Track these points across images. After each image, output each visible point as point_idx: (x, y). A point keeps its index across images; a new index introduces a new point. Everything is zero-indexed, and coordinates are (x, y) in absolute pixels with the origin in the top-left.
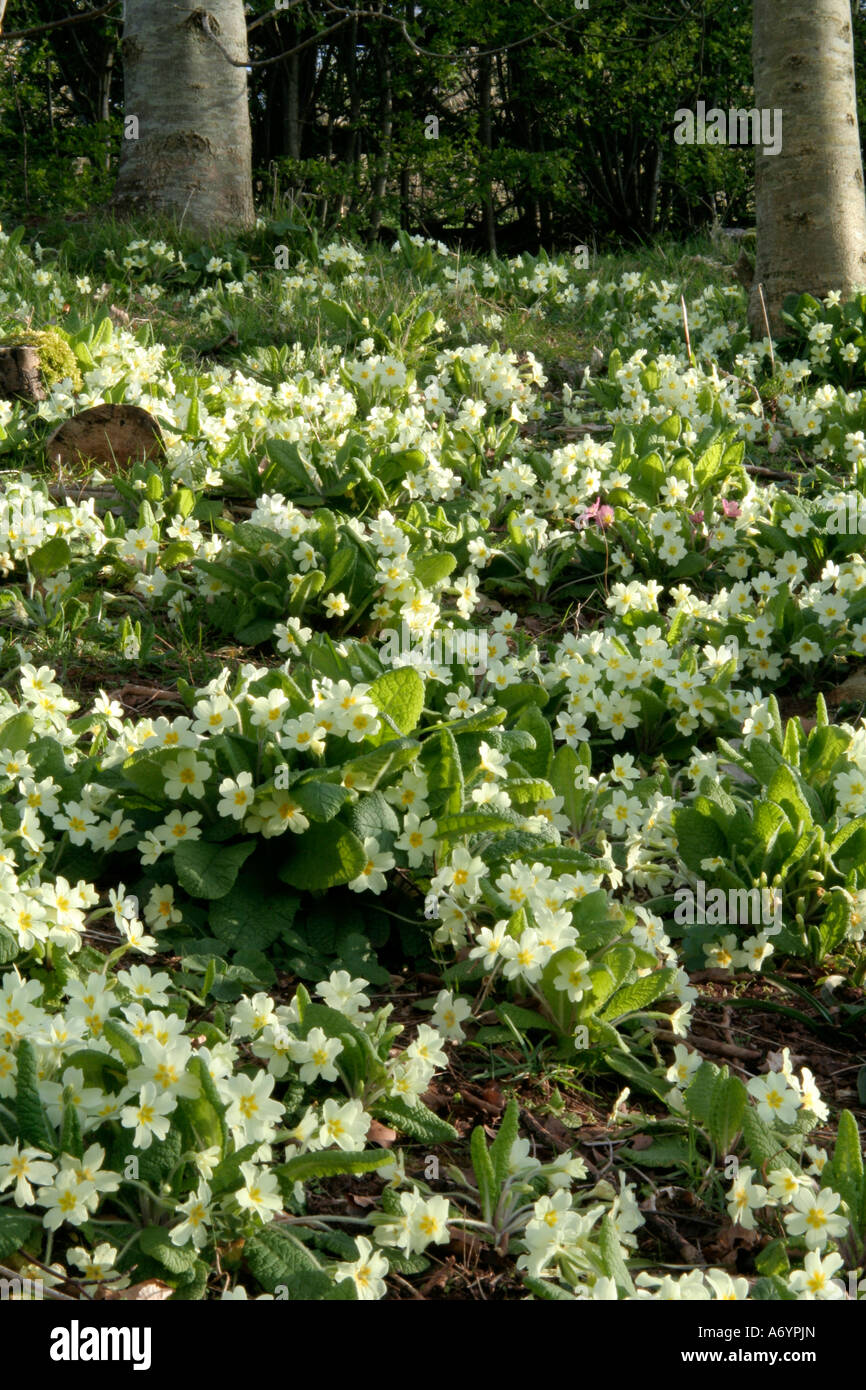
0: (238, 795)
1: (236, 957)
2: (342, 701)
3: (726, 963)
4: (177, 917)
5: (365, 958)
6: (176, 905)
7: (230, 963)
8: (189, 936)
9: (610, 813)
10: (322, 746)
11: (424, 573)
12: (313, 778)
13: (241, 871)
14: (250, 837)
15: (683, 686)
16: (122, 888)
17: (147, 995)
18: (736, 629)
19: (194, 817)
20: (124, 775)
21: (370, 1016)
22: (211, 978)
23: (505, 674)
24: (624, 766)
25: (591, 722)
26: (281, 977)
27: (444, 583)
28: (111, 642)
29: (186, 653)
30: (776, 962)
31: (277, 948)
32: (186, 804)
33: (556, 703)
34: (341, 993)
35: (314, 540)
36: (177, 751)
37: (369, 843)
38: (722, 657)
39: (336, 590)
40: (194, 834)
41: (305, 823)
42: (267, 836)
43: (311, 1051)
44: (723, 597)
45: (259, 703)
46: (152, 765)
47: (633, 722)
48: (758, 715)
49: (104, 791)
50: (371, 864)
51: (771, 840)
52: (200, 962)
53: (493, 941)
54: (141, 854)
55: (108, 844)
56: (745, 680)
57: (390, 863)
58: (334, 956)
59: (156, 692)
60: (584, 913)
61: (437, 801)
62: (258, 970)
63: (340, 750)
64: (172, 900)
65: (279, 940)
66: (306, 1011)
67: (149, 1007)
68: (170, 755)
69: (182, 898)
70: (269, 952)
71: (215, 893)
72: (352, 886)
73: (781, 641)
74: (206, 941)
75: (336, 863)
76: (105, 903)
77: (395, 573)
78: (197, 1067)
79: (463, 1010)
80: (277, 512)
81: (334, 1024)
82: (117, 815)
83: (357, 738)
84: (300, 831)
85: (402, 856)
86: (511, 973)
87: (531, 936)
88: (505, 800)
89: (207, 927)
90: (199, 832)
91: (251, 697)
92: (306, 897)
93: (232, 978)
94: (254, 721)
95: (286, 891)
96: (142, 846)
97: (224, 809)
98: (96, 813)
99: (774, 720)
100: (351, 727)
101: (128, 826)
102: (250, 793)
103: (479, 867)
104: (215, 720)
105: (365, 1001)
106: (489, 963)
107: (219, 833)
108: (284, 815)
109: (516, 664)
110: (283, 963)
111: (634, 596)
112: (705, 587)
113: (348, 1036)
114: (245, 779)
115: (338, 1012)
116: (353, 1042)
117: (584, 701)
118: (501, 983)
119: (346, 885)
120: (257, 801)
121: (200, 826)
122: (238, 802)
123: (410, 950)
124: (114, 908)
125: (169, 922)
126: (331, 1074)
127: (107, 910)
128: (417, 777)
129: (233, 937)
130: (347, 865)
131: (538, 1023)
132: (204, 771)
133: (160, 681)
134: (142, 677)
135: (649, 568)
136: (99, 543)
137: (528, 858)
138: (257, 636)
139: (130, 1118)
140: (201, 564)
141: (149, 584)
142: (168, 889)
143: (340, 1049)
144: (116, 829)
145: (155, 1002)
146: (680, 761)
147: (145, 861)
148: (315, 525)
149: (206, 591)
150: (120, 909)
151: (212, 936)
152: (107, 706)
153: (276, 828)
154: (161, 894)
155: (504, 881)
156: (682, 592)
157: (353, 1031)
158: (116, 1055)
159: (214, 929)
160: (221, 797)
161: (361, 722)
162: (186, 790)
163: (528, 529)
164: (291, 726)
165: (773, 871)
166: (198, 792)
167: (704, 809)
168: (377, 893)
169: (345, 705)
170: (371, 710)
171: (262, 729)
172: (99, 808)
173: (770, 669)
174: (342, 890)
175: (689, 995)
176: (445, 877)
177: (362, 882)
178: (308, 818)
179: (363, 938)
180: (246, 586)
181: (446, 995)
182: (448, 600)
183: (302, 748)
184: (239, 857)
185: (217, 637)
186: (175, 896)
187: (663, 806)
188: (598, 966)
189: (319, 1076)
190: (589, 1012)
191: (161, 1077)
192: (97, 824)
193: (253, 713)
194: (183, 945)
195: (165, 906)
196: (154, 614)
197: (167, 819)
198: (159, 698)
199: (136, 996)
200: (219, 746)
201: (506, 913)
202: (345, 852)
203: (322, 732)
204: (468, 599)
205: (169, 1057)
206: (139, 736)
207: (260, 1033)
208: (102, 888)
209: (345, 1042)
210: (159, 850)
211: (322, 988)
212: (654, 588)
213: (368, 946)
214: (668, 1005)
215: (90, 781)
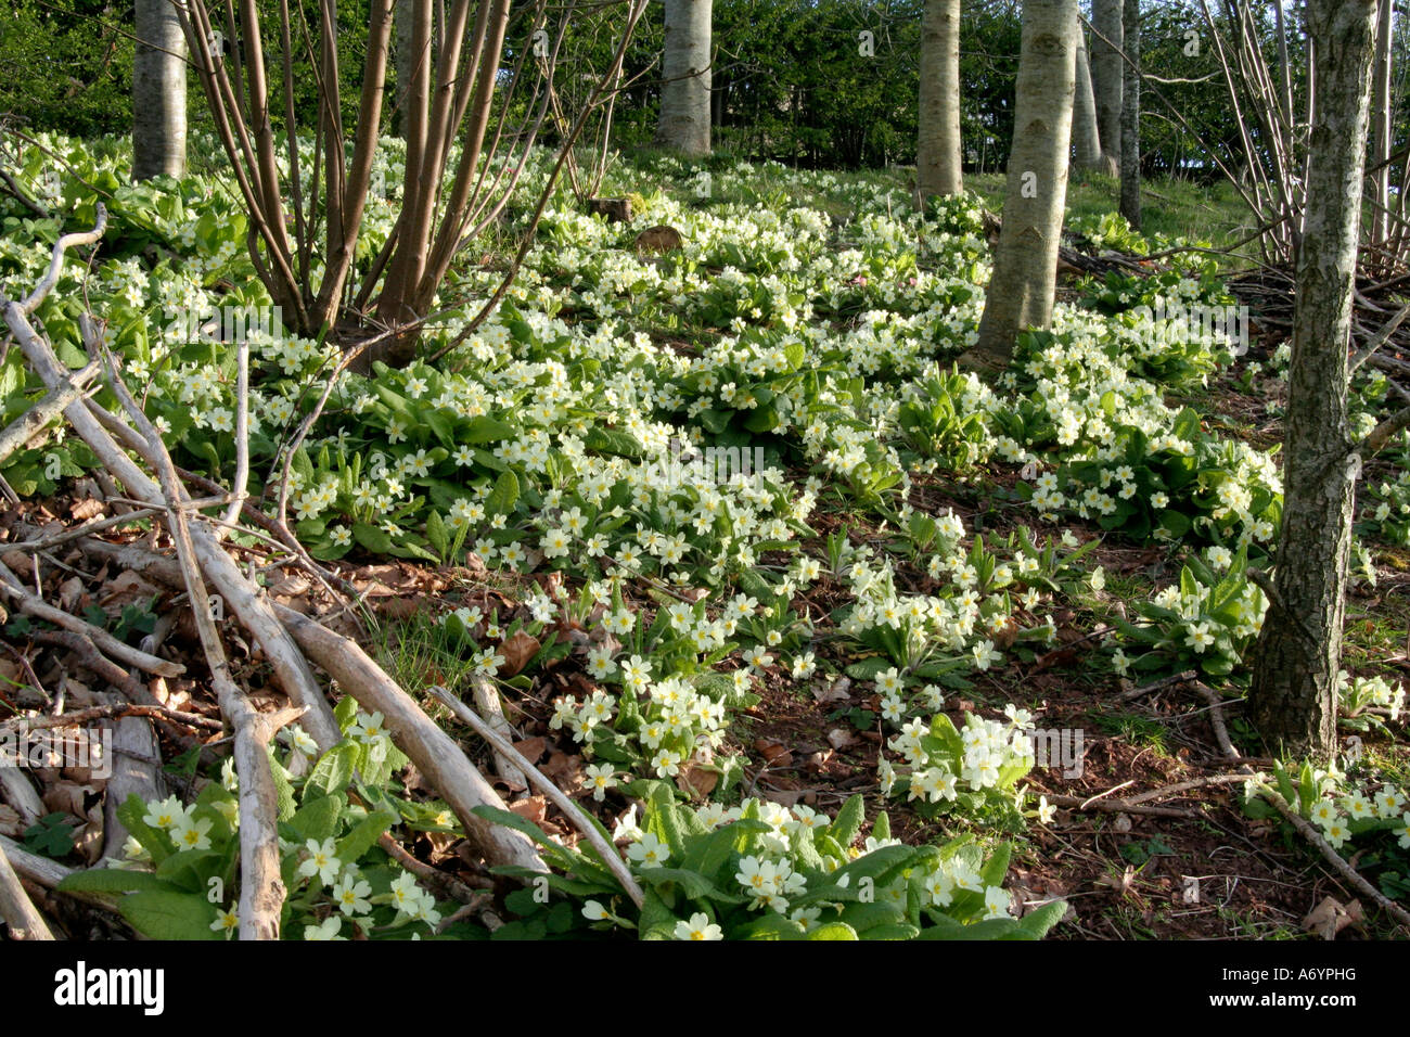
3: (918, 470)
9: (871, 406)
11: (792, 301)
12: (761, 386)
15: (898, 355)
18: (917, 334)
19: (710, 399)
23: (827, 345)
24: (877, 386)
25: (861, 367)
27: (799, 307)
28: (665, 323)
29: (696, 329)
30: (938, 470)
32: (707, 394)
33: (847, 358)
35: (747, 286)
37: (781, 415)
38: (913, 343)
39: (757, 306)
44: (913, 319)
45: (737, 354)
46: (694, 378)
47: (878, 369)
48: (931, 370)
51: (938, 421)
53: (832, 458)
55: (674, 408)
56: (921, 354)
57: (789, 423)
60: (869, 448)
61: (809, 397)
63: (771, 376)
68: (702, 374)
69: (705, 432)
71: (718, 431)
73: (936, 338)
75: (767, 421)
77: (780, 301)
78: (723, 504)
79: (819, 484)
80: (731, 273)
85: (793, 420)
86: (839, 471)
87: (848, 457)
88: (833, 399)
92: (753, 434)
95: (746, 431)
97: (723, 397)
99: (936, 371)
101: (682, 402)
103: (824, 426)
106: (831, 466)
107: (720, 407)
109: (831, 342)
111: (875, 316)
112: (906, 314)
114: (732, 385)
117: (858, 358)
118: (834, 474)
123: (795, 458)
126: (769, 508)
128: (800, 389)
131: (849, 492)
132: (715, 381)
135: (880, 305)
136: (658, 282)
137: (845, 424)
138: (723, 324)
139: (696, 523)
140: (701, 293)
141: (679, 300)
146: (897, 387)
148: (748, 280)
149: (702, 304)
152: (669, 351)
153: (743, 406)
154: (696, 430)
155: (835, 433)
156: (895, 315)
161: (779, 365)
163: (830, 286)
164: (751, 365)
165: (939, 433)
166: (712, 389)
167: (912, 407)
170: (783, 360)
173: (931, 350)
174: (769, 433)
175: (908, 483)
176: (810, 431)
177: (777, 430)
180: (719, 304)
181: (812, 478)
182: (800, 313)
184: (728, 417)
185: (707, 323)
187: (894, 405)
188: (874, 470)
190: (869, 488)
191: (707, 506)
196: (681, 312)
201: (835, 446)
202: (771, 417)
204: (809, 313)
206: (683, 365)
208: (676, 427)
212: (885, 313)
214: (900, 486)
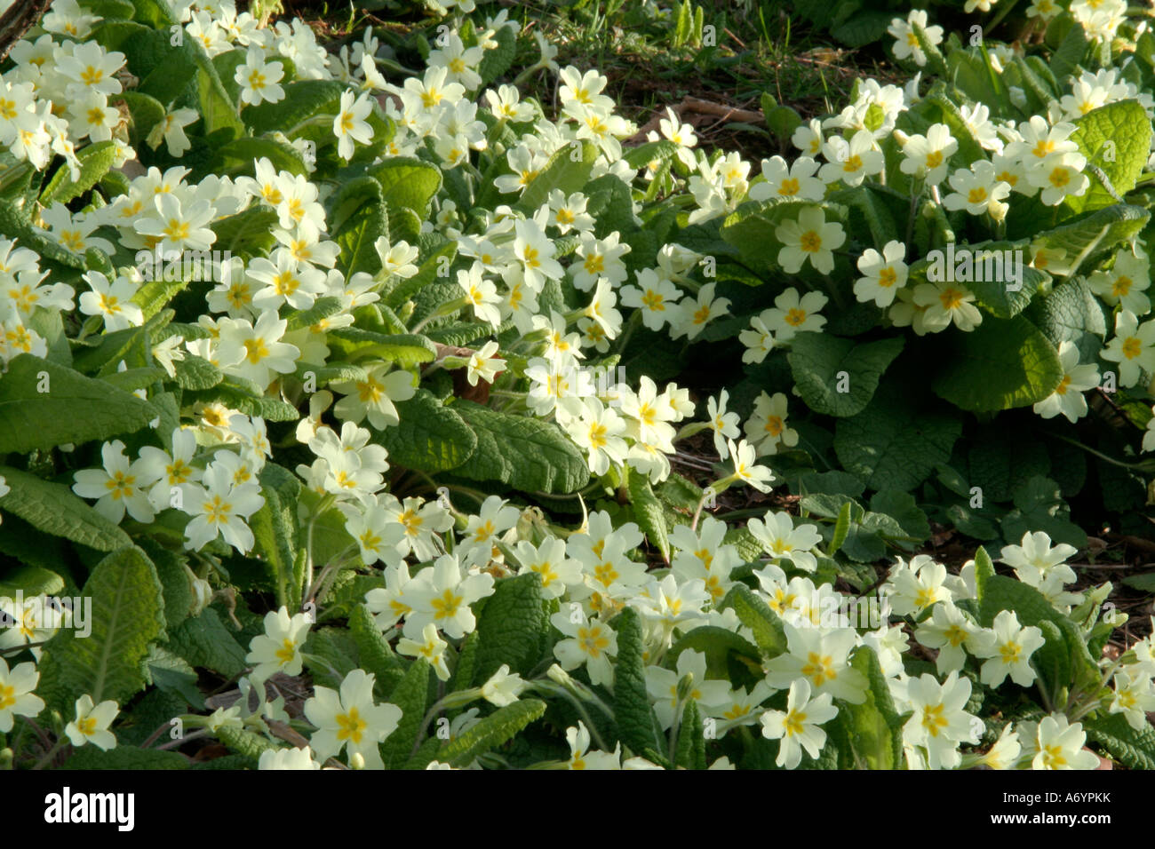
0: (883, 273)
1: (874, 500)
2: (1034, 145)
4: (792, 438)
5: (1053, 511)
6: (790, 422)
7: (868, 509)
8: (806, 465)
10: (1005, 208)
13: (882, 379)
14: (894, 332)
16: (725, 396)
17: (787, 554)
20: (723, 236)
21: (1078, 598)
22: (844, 529)
26: (935, 531)
31: (928, 489)
34: (1037, 562)
36: (799, 206)
40: (816, 324)
41: (978, 318)
42: (920, 332)
43: (999, 643)
49: (687, 254)
50: (1067, 380)
52: (826, 504)
54: (743, 349)
58: (1009, 506)
59: (729, 111)
62: (905, 519)
64: (785, 415)
65: (933, 478)
66: (988, 586)
67: (792, 572)
70: (918, 493)
72: (1038, 408)
74: (833, 475)
76: (702, 415)
81: (1031, 608)
82: (707, 291)
83: (1053, 199)
84: (969, 328)
89: (831, 454)
90: (823, 320)
91: (901, 134)
93: (872, 530)
94: (906, 168)
96: (745, 337)
98: (678, 287)
100: (1046, 184)
102: (903, 271)
104: (853, 165)
105: (1071, 576)
108: (947, 305)
110: (936, 512)
113: (1050, 624)
115: (1034, 590)
116: (1057, 633)
119: (1031, 408)
120: (911, 284)
121: (824, 312)
122: (883, 283)
124: (713, 424)
125: (780, 445)
127: (703, 425)
129: (869, 471)
130: (1033, 378)
133: (732, 94)
134: (706, 88)
142: (781, 400)
143: (1041, 642)
144: (705, 311)
145: (798, 564)
147: (747, 358)
150: (721, 425)
151: (840, 468)
157: (1057, 618)
158: (748, 635)
159: (843, 459)
160: (859, 275)
162: (808, 262)
168: (1073, 420)
169: (1039, 152)
171: (917, 181)
172: (682, 279)
178: (982, 310)
179: (1050, 483)
183: (975, 210)
186: (790, 409)
189: (1008, 678)
192: (678, 302)
193: (903, 156)
194: (801, 477)
195: (774, 423)
197: (778, 300)
198: (732, 120)
199: (773, 555)
200: (856, 201)
203: (1004, 189)
205: (823, 643)
207: (928, 613)
209: (1046, 633)
210: (770, 343)
211: (1010, 554)
213: (1057, 494)
215: (669, 241)
